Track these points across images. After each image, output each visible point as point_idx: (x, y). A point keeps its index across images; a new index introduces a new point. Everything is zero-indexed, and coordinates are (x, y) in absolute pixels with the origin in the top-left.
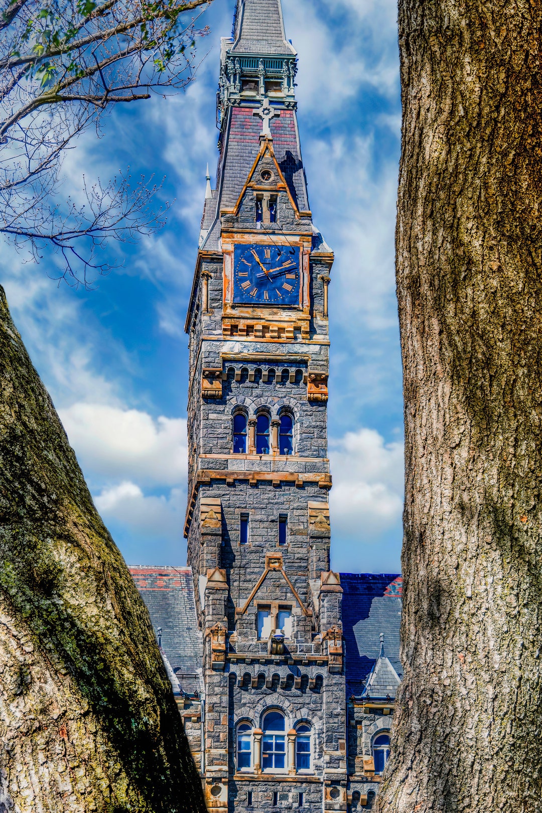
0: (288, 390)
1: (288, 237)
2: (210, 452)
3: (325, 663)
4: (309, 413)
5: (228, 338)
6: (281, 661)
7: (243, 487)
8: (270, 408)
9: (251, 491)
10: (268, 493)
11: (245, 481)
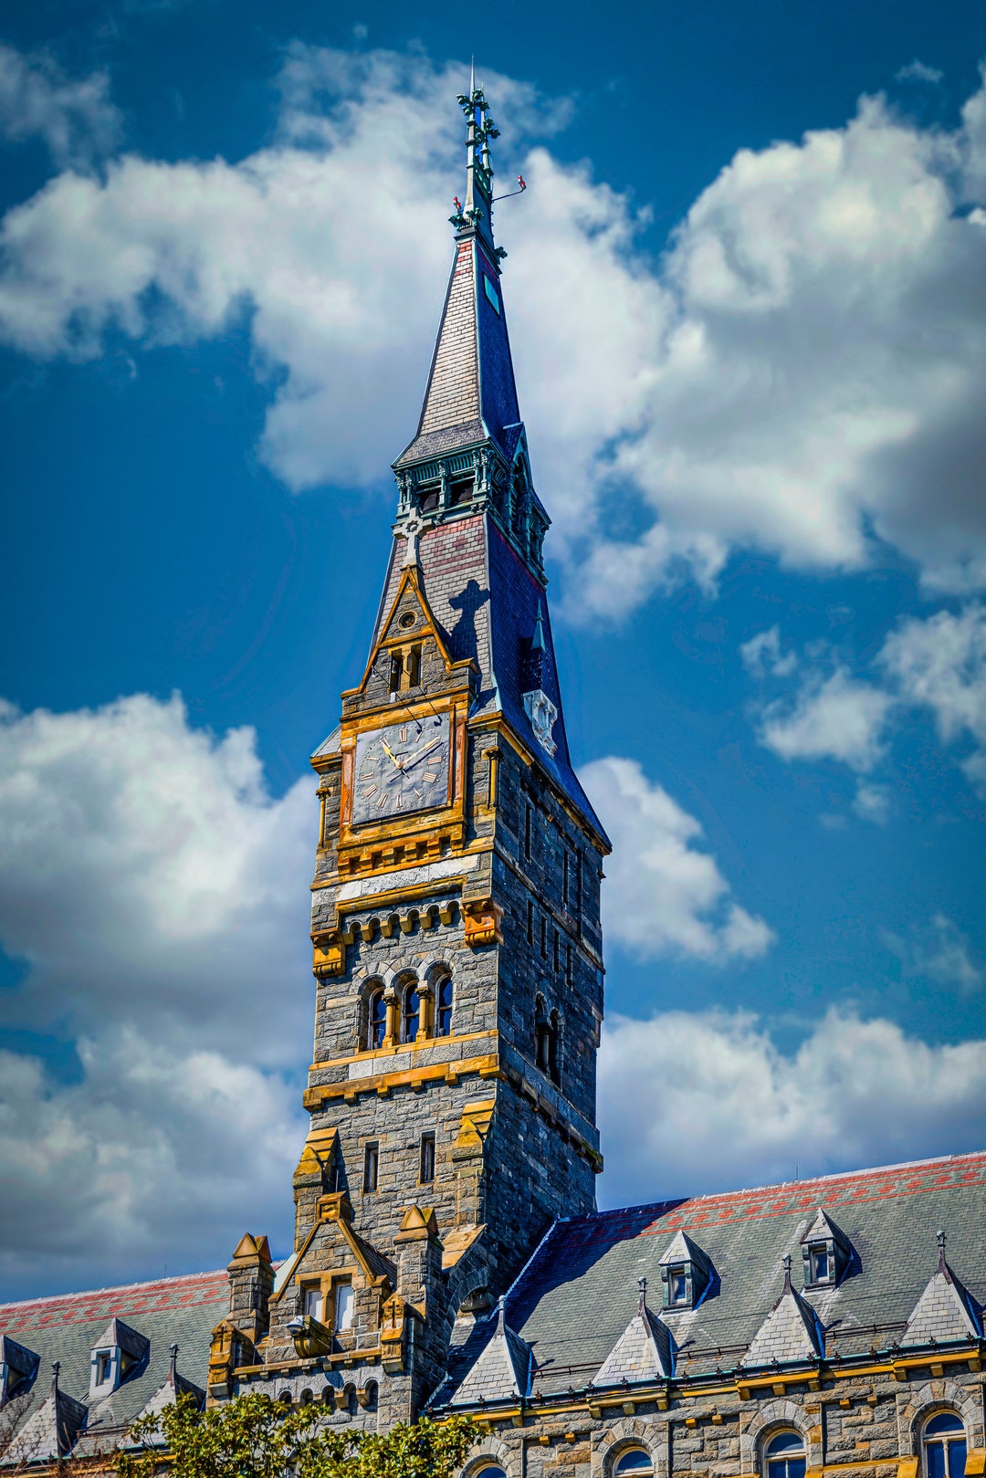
0: (442, 937)
1: (433, 703)
2: (326, 1058)
3: (377, 1360)
4: (470, 966)
5: (347, 878)
6: (312, 1367)
7: (371, 1102)
8: (415, 972)
9: (381, 1106)
10: (407, 1103)
11: (371, 1093)
